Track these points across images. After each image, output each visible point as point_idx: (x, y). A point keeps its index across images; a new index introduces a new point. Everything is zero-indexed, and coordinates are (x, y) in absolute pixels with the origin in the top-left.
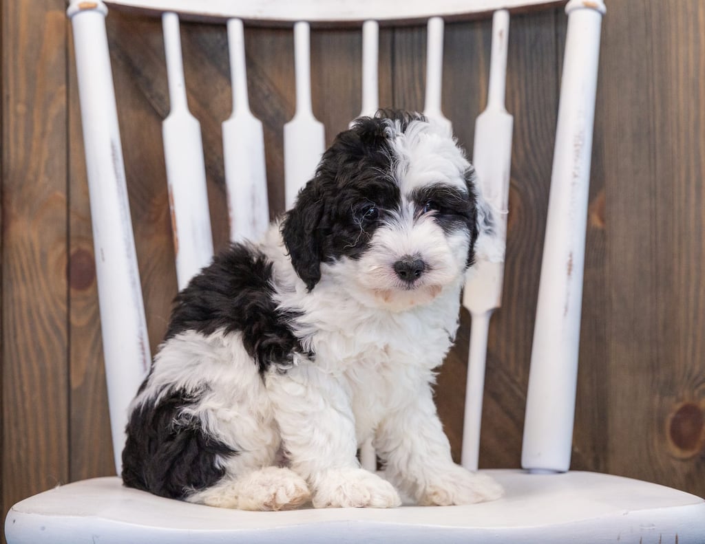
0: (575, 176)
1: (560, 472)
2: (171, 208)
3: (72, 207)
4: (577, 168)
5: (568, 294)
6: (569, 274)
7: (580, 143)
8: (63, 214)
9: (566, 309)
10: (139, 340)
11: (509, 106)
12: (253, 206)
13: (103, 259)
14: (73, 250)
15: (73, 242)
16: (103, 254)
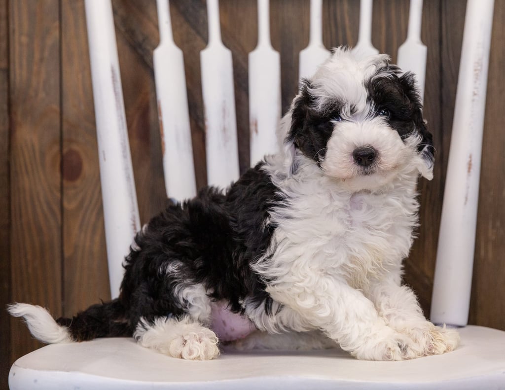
0: (475, 94)
1: (460, 327)
2: (160, 118)
3: (65, 117)
4: (476, 88)
5: (468, 188)
6: (469, 171)
7: (479, 68)
8: (57, 122)
9: (466, 199)
10: (132, 222)
11: (424, 38)
12: (224, 117)
13: (105, 159)
14: (65, 150)
15: (65, 144)
16: (104, 155)
